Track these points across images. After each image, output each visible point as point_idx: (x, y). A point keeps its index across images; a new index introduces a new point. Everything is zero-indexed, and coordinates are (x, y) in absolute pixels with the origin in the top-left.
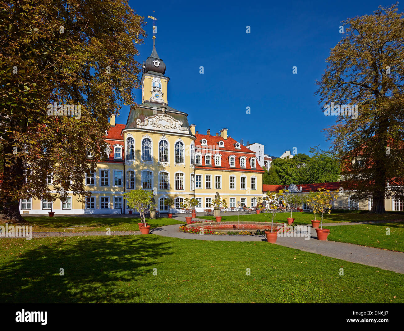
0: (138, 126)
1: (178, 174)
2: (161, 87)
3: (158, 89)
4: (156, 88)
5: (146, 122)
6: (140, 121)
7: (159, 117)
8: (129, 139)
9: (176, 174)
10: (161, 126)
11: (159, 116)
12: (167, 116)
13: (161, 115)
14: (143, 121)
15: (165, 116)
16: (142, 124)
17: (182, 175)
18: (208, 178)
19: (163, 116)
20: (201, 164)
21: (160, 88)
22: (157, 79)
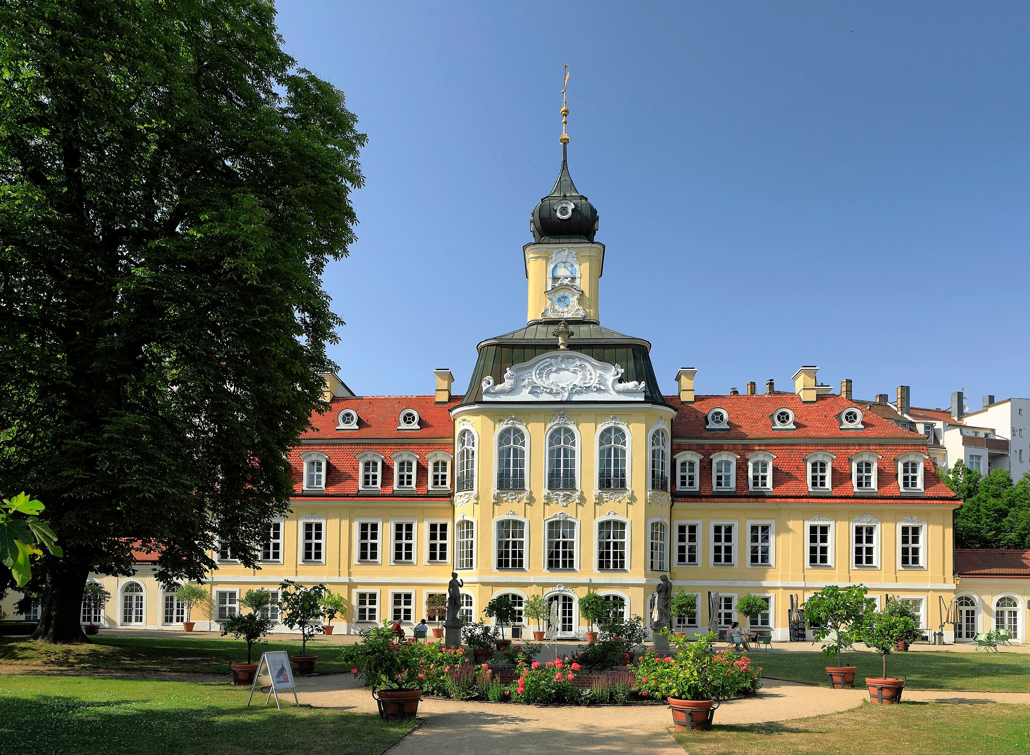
0: (485, 398)
1: (608, 523)
2: (578, 275)
3: (566, 282)
4: (559, 282)
5: (507, 384)
6: (492, 382)
7: (547, 364)
8: (463, 433)
9: (602, 525)
10: (555, 388)
11: (549, 360)
12: (573, 358)
13: (556, 357)
14: (499, 380)
15: (568, 357)
16: (499, 387)
17: (623, 525)
18: (723, 534)
19: (560, 359)
20: (698, 489)
21: (573, 279)
22: (566, 252)
